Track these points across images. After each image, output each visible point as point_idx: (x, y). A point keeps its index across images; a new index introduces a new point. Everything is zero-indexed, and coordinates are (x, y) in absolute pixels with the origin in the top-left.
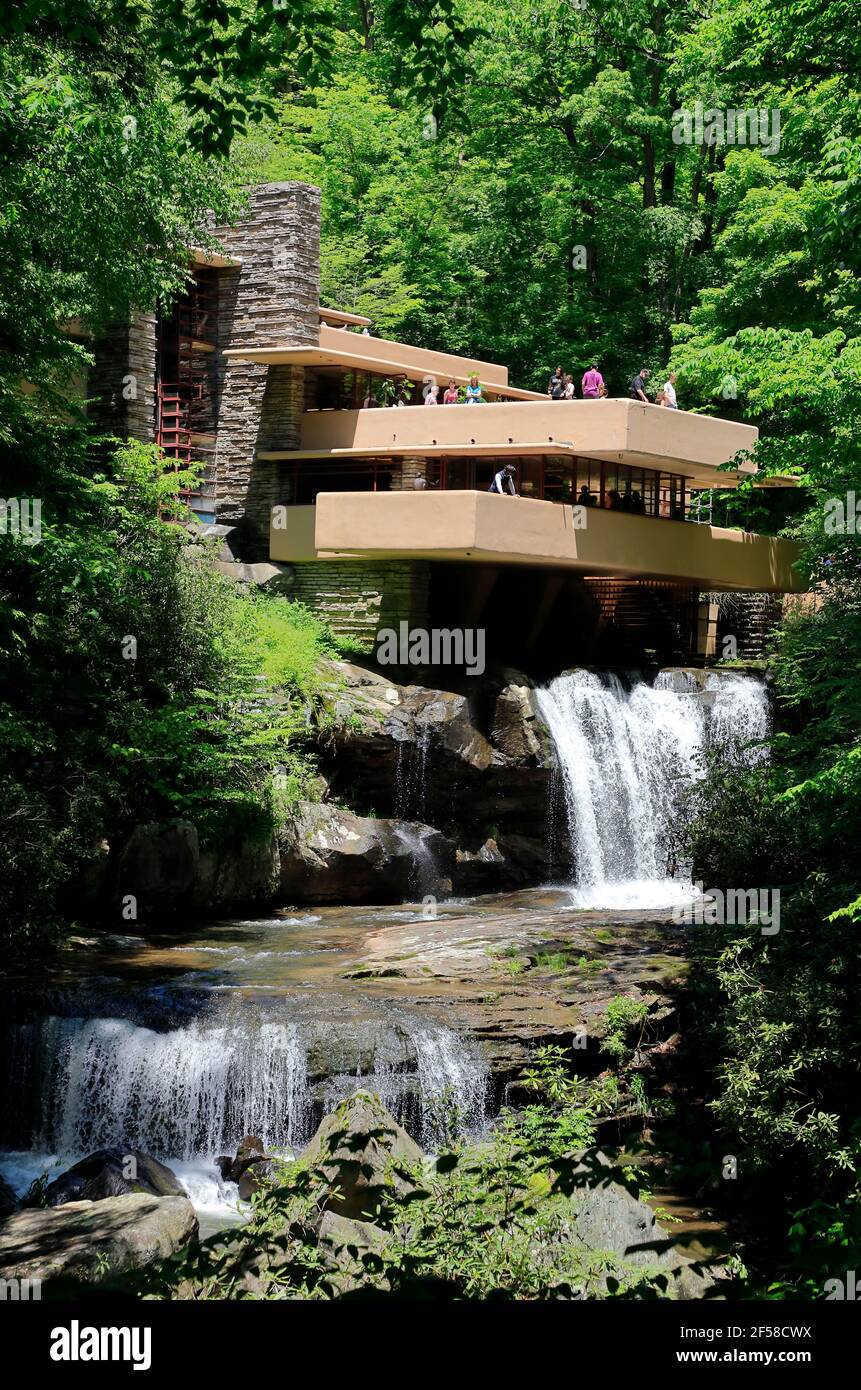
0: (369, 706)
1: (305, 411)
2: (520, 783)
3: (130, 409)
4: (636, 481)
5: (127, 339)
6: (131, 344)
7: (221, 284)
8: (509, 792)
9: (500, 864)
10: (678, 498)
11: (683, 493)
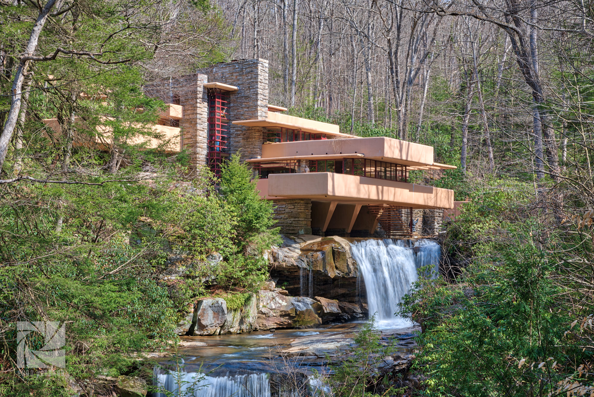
0: (289, 255)
1: (263, 143)
2: (346, 283)
3: (198, 144)
4: (388, 167)
5: (197, 119)
6: (198, 120)
7: (231, 97)
8: (343, 286)
9: (339, 313)
10: (404, 174)
11: (406, 172)
